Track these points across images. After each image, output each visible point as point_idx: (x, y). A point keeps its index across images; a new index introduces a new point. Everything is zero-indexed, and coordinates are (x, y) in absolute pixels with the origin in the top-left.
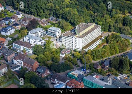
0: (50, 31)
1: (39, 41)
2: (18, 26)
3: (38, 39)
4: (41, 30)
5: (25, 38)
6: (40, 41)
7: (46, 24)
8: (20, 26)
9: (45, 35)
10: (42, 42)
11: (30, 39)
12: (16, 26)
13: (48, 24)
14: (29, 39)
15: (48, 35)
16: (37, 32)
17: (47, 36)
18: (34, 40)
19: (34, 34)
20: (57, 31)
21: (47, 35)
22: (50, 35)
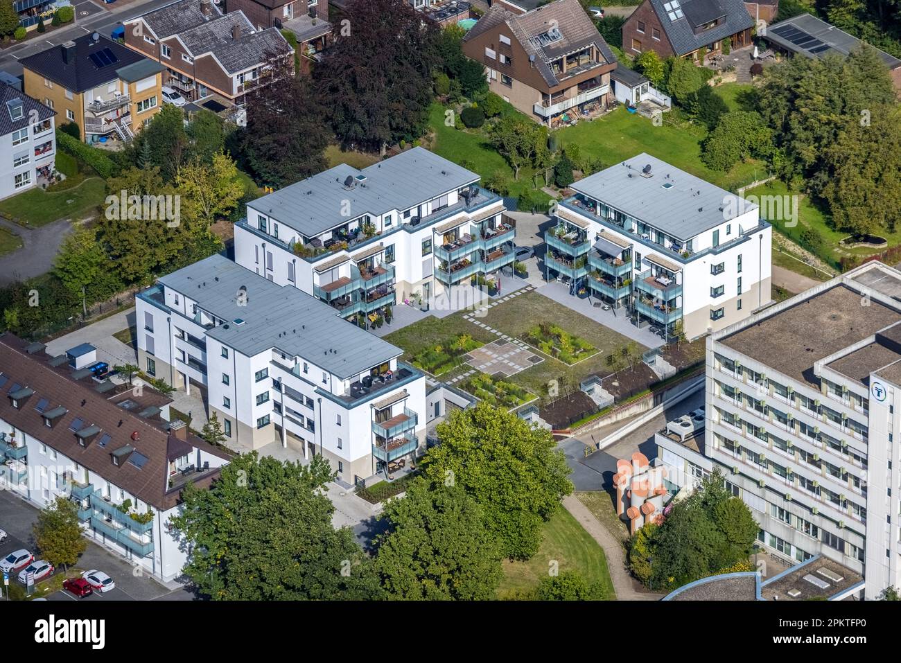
0: (593, 228)
1: (341, 388)
2: (113, 90)
3: (328, 358)
4: (453, 198)
5: (142, 307)
6: (360, 392)
7: (586, 85)
8: (149, 84)
9: (511, 286)
10: (383, 414)
11: (214, 347)
12: (79, 86)
13: (624, 93)
14: (199, 333)
15: (557, 293)
16: (369, 233)
17: (530, 294)
18: (263, 360)
19: (307, 250)
20: (703, 241)
21: (535, 280)
22: (582, 288)
